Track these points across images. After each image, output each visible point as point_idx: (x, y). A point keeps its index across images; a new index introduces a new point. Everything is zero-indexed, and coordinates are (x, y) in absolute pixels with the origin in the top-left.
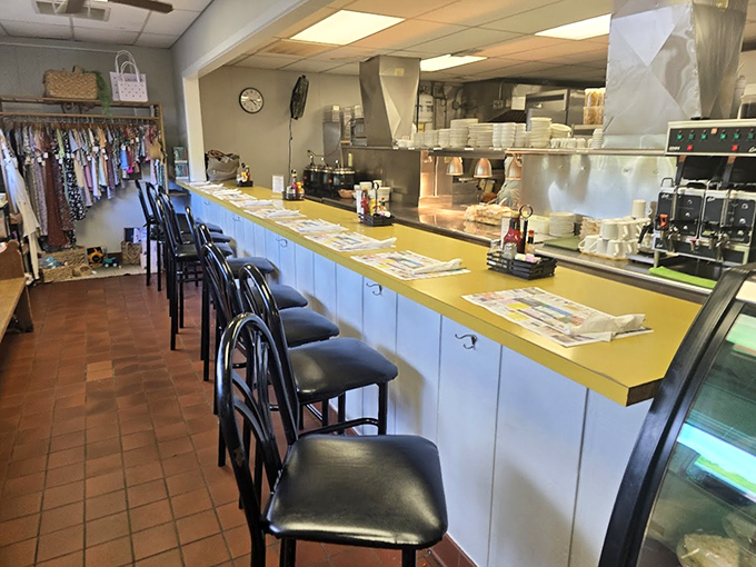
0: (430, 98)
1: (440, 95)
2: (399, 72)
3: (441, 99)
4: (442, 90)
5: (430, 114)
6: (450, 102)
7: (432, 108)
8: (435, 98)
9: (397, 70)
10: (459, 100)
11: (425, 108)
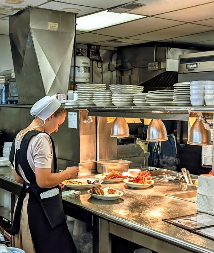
0: (87, 60)
1: (97, 58)
2: (53, 26)
3: (98, 61)
4: (97, 53)
5: (87, 74)
6: (105, 65)
7: (89, 69)
8: (92, 60)
9: (50, 23)
10: (114, 63)
11: (82, 69)
